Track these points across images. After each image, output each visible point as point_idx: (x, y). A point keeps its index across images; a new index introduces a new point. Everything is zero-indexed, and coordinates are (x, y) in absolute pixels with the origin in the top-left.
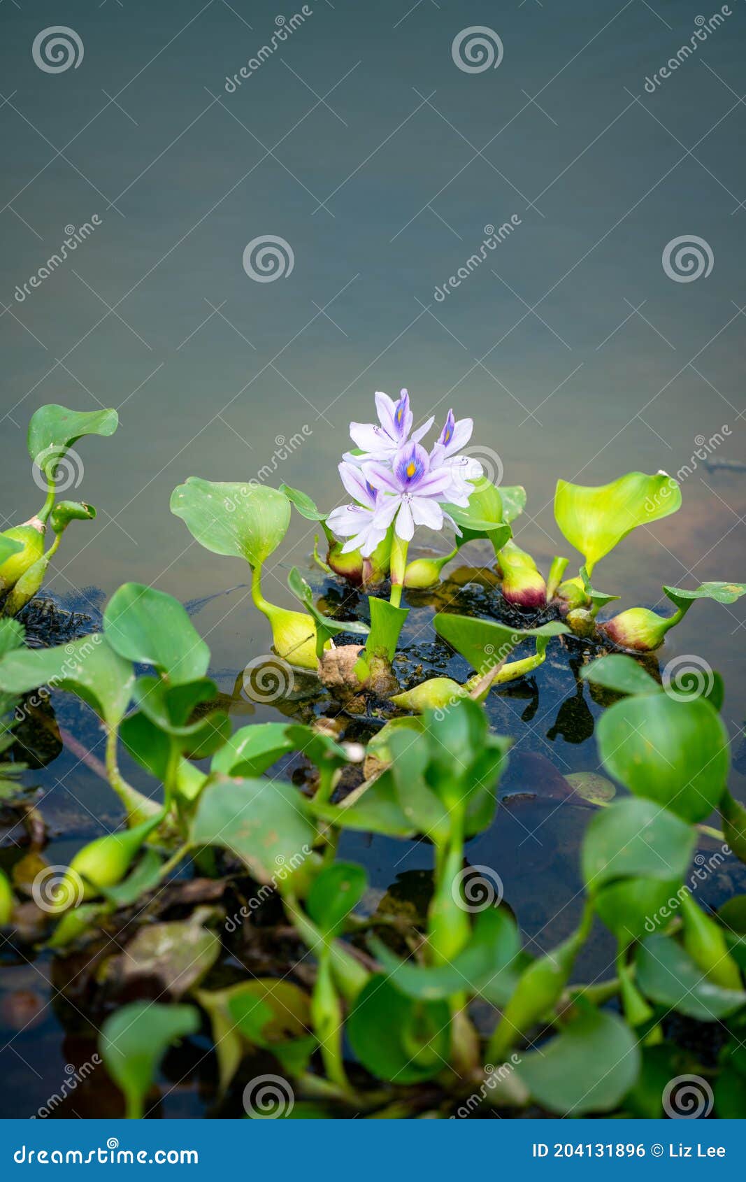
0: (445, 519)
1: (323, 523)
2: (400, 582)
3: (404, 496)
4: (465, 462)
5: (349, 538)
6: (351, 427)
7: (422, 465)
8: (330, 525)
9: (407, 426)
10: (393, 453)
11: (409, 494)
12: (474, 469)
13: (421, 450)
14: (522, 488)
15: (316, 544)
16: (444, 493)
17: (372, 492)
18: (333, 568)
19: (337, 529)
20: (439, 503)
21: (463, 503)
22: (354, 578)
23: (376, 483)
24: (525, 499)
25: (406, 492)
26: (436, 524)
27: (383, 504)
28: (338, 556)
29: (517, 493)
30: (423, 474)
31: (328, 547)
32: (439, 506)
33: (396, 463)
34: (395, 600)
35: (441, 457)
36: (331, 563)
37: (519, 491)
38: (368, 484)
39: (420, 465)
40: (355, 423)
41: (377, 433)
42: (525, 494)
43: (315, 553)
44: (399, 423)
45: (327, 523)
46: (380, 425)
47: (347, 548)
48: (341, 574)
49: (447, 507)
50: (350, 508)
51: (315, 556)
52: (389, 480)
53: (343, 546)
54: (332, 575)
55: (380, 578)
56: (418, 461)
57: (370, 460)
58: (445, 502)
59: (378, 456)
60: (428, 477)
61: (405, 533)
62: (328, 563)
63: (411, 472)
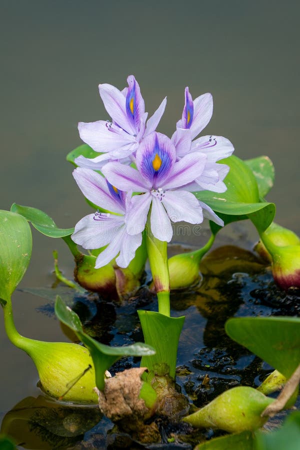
0: (204, 210)
1: (68, 239)
2: (166, 288)
3: (154, 193)
4: (213, 142)
5: (100, 250)
6: (79, 128)
7: (169, 155)
8: (77, 240)
9: (143, 116)
10: (133, 148)
11: (160, 189)
12: (223, 147)
13: (163, 138)
14: (266, 158)
15: (56, 260)
16: (197, 181)
17: (118, 195)
18: (83, 285)
19: (85, 242)
20: (193, 193)
21: (220, 188)
22: (108, 292)
23: (121, 184)
24: (273, 170)
25: (154, 188)
26: (194, 217)
27: (133, 207)
28: (87, 271)
29: (262, 165)
30: (171, 165)
31: (75, 263)
32: (194, 197)
33: (139, 160)
34: (164, 309)
35: (187, 142)
36: (80, 280)
37: (264, 162)
38: (110, 187)
39: (166, 156)
40: (83, 123)
41: (110, 130)
42: (271, 164)
43: (56, 270)
44: (132, 115)
45: (73, 238)
46: (111, 120)
47: (101, 262)
48: (91, 289)
49: (204, 197)
50: (97, 217)
51: (58, 274)
52: (134, 178)
53: (95, 260)
54: (82, 292)
55: (135, 286)
56: (163, 152)
57: (109, 161)
58: (198, 190)
59: (117, 154)
60: (177, 167)
61: (163, 234)
62: (77, 280)
63: (157, 165)
